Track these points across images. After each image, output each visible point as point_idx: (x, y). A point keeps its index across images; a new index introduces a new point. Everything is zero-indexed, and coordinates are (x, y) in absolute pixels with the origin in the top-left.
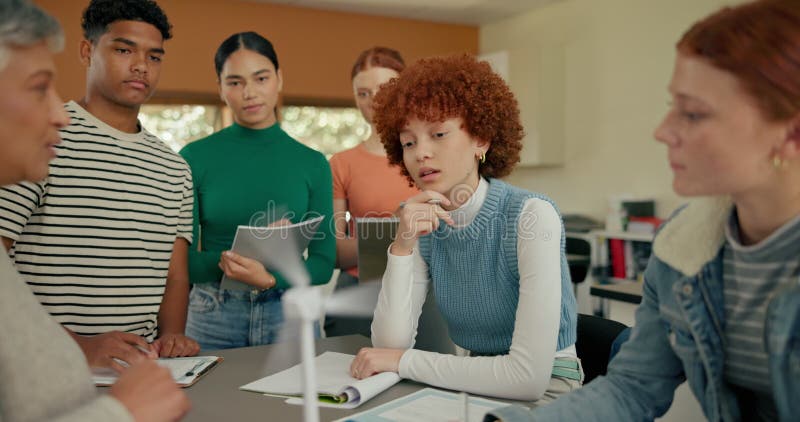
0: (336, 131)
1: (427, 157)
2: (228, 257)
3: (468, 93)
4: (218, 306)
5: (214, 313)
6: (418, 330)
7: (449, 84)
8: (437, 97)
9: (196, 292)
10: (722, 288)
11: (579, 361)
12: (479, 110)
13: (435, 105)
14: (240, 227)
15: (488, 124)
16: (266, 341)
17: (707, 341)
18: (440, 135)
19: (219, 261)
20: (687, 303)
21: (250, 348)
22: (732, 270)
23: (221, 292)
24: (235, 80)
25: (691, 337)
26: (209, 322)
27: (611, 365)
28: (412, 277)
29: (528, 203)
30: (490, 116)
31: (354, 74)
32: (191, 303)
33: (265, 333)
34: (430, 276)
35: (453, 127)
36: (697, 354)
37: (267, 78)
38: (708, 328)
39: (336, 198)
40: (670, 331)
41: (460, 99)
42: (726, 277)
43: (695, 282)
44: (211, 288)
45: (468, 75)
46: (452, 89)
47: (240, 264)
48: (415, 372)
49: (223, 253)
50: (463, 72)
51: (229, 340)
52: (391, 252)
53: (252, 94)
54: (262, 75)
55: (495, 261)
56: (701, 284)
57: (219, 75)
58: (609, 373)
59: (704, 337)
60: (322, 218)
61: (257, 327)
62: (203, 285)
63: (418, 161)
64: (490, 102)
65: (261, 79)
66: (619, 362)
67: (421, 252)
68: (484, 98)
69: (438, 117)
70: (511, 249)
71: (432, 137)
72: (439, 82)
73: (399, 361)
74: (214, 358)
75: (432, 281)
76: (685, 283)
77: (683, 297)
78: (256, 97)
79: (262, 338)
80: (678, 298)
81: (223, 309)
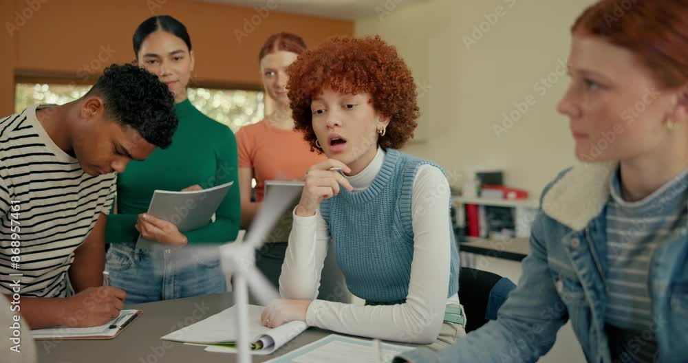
0: (228, 111)
1: (336, 125)
2: (144, 219)
3: (378, 72)
4: (133, 265)
5: (130, 271)
6: (321, 282)
7: (363, 62)
8: (352, 72)
9: (113, 252)
10: (606, 240)
11: (462, 307)
12: (386, 87)
13: (348, 79)
14: (157, 191)
15: (392, 101)
16: (178, 295)
17: (593, 288)
18: (350, 106)
19: (136, 223)
20: (575, 254)
21: (163, 302)
22: (615, 225)
23: (137, 251)
24: (153, 59)
25: (579, 285)
26: (125, 279)
27: (500, 311)
28: (315, 236)
29: (421, 169)
30: (395, 95)
31: (262, 55)
32: (108, 262)
33: (177, 288)
34: (329, 234)
35: (362, 101)
36: (583, 299)
37: (182, 58)
38: (594, 276)
39: (241, 166)
40: (557, 280)
41: (371, 76)
42: (610, 230)
43: (583, 236)
44: (127, 248)
45: (379, 56)
46: (365, 67)
47: (155, 225)
48: (321, 320)
49: (140, 215)
50: (376, 52)
51: (144, 295)
52: (296, 213)
53: (168, 72)
54: (177, 55)
55: (391, 220)
56: (588, 238)
57: (137, 54)
58: (499, 317)
59: (590, 284)
60: (231, 183)
61: (169, 283)
62: (120, 246)
63: (328, 127)
64: (396, 83)
65: (177, 59)
66: (508, 307)
67: (322, 212)
68: (391, 79)
69: (350, 90)
70: (405, 210)
71: (343, 107)
72: (353, 60)
73: (306, 310)
74: (134, 311)
75: (332, 238)
76: (573, 237)
77: (572, 249)
78: (171, 74)
79: (175, 292)
80: (567, 250)
81: (138, 267)
